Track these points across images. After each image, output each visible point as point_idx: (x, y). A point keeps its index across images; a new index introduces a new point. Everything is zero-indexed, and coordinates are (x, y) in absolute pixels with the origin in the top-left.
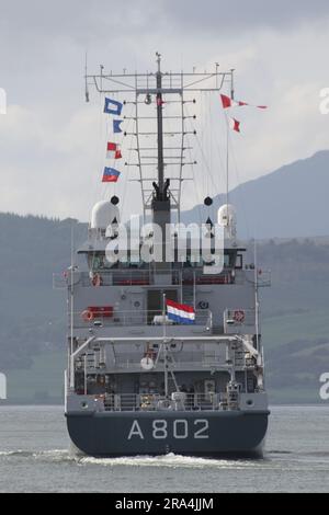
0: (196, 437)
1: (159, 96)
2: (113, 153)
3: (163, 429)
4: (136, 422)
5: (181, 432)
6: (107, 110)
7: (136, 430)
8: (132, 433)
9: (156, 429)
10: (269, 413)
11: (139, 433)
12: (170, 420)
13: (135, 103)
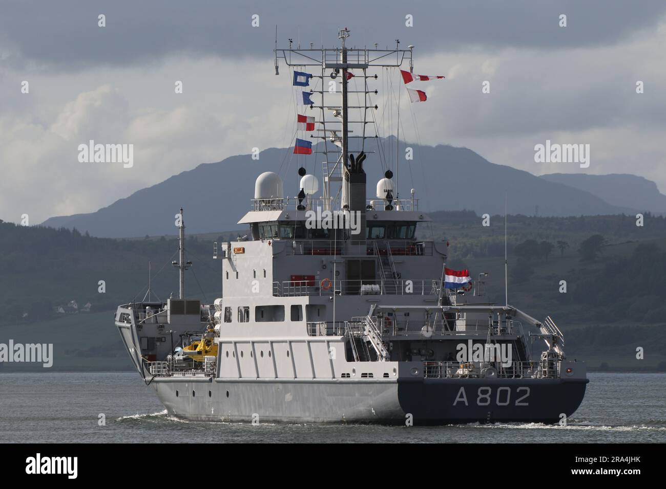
0: (517, 404)
1: (345, 70)
2: (304, 125)
3: (487, 396)
4: (462, 389)
5: (503, 399)
6: (296, 83)
7: (461, 397)
8: (458, 399)
9: (481, 396)
10: (588, 381)
11: (465, 399)
12: (494, 386)
13: (321, 77)
